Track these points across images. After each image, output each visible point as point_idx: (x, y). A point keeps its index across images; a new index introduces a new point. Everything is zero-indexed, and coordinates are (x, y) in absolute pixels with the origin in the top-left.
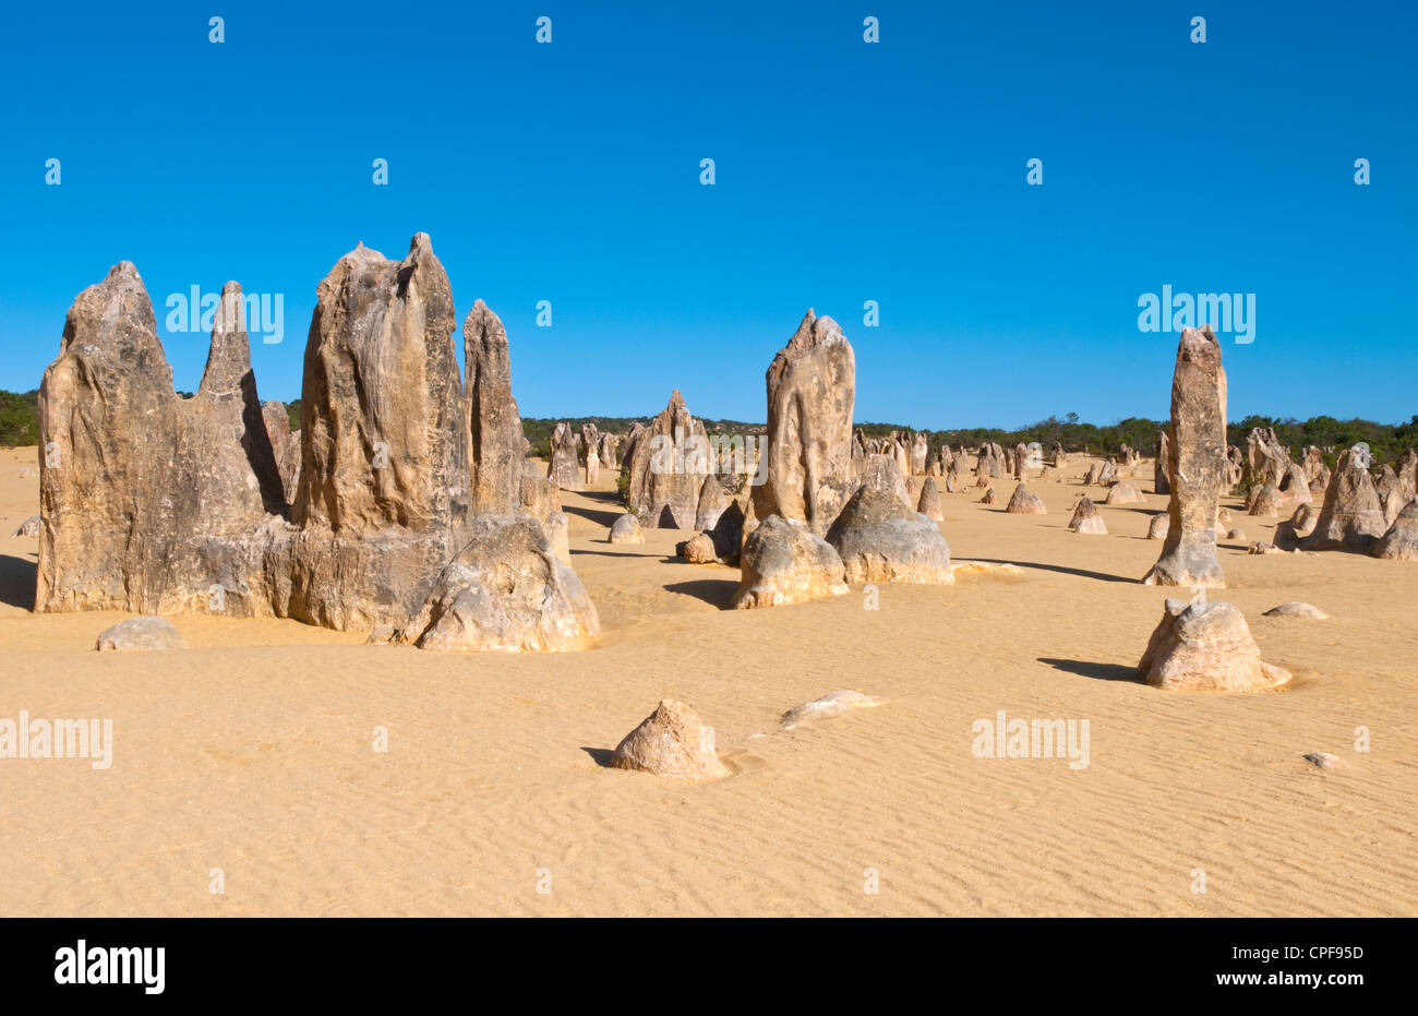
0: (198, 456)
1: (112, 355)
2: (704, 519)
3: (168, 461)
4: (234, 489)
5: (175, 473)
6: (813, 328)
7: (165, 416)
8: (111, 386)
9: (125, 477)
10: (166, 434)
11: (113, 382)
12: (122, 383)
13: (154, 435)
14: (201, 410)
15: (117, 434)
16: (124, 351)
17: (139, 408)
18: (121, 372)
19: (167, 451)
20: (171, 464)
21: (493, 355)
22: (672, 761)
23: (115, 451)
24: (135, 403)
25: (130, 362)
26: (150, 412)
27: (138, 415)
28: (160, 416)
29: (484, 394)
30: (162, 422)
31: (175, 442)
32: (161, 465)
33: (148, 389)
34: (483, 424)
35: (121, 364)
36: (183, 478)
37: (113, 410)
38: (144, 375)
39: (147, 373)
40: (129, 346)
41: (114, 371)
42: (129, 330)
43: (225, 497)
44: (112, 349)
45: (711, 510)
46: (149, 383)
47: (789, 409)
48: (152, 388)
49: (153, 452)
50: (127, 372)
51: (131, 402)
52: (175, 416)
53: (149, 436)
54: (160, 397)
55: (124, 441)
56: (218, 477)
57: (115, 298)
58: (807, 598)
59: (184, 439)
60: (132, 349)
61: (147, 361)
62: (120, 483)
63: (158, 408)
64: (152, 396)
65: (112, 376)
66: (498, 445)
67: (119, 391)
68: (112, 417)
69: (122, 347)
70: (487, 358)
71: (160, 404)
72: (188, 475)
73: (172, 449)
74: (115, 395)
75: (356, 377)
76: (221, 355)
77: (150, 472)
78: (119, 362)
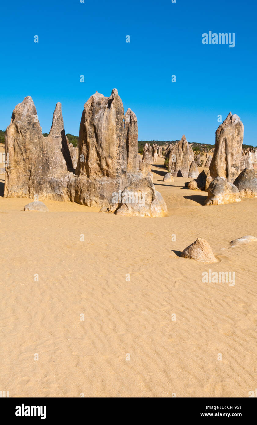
0: (49, 154)
1: (25, 124)
2: (191, 175)
3: (41, 155)
4: (59, 164)
5: (42, 159)
6: (231, 118)
7: (40, 142)
8: (25, 133)
9: (29, 160)
10: (40, 147)
11: (25, 132)
12: (28, 132)
13: (37, 148)
14: (50, 140)
15: (27, 147)
16: (28, 123)
17: (32, 140)
18: (28, 129)
19: (40, 152)
20: (41, 156)
21: (133, 125)
22: (201, 257)
23: (26, 152)
24: (32, 138)
25: (30, 126)
26: (36, 141)
27: (32, 142)
28: (38, 142)
29: (130, 137)
30: (39, 144)
31: (43, 150)
32: (39, 156)
33: (35, 134)
34: (129, 146)
35: (28, 127)
36: (45, 160)
37: (25, 140)
38: (34, 130)
39: (35, 129)
40: (30, 121)
41: (26, 129)
42: (30, 117)
43: (56, 166)
44: (25, 122)
45: (193, 172)
46: (35, 132)
47: (222, 143)
48: (36, 134)
49: (36, 153)
50: (29, 129)
51: (31, 138)
52: (43, 142)
53: (35, 148)
54: (38, 136)
55: (29, 149)
56: (54, 160)
57: (26, 107)
58: (228, 202)
59: (45, 149)
60: (31, 122)
61: (35, 126)
62: (27, 161)
63: (38, 140)
64: (36, 136)
65: (25, 130)
66: (134, 152)
67: (27, 135)
68: (25, 142)
69: (28, 122)
70: (131, 126)
71: (38, 139)
72: (46, 160)
73: (42, 152)
74: (26, 136)
75: (95, 132)
76: (55, 124)
77: (36, 158)
78: (27, 126)
